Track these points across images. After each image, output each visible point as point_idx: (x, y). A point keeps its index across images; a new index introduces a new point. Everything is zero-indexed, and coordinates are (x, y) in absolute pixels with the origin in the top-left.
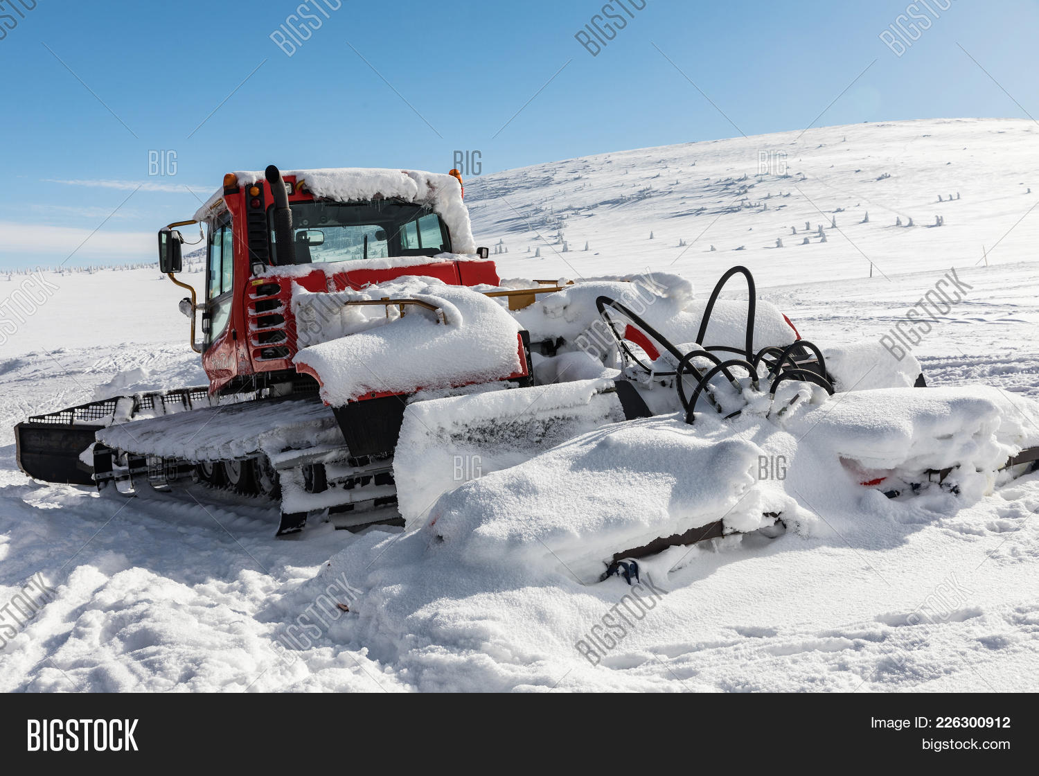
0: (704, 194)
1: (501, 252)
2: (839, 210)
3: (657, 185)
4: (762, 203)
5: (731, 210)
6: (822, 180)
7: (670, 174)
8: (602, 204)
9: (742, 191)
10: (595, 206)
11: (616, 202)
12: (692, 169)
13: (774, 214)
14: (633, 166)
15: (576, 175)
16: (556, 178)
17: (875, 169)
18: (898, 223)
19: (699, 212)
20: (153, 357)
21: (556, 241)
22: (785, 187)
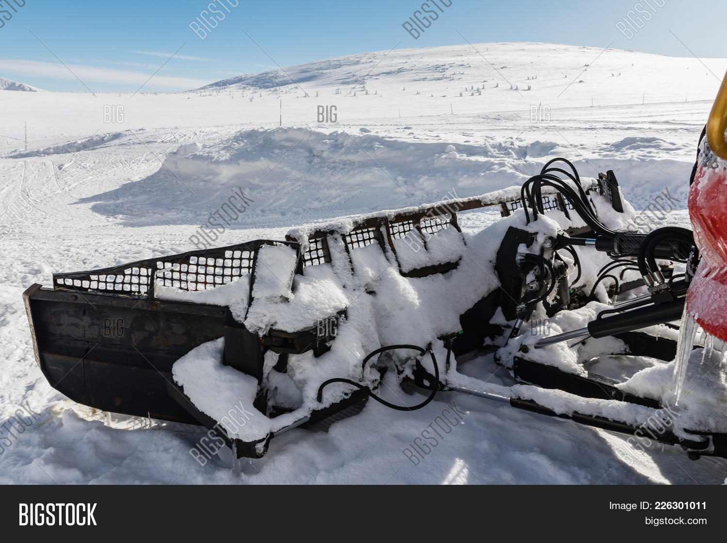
0: (427, 71)
1: (338, 93)
2: (485, 81)
3: (406, 66)
4: (452, 76)
5: (439, 79)
6: (477, 67)
7: (412, 62)
8: (382, 74)
9: (443, 71)
10: (379, 75)
11: (388, 73)
12: (421, 60)
13: (457, 82)
14: (396, 57)
15: (370, 60)
16: (362, 61)
17: (500, 63)
18: (511, 88)
19: (424, 79)
20: (196, 134)
21: (362, 89)
22: (461, 70)
